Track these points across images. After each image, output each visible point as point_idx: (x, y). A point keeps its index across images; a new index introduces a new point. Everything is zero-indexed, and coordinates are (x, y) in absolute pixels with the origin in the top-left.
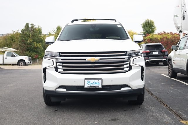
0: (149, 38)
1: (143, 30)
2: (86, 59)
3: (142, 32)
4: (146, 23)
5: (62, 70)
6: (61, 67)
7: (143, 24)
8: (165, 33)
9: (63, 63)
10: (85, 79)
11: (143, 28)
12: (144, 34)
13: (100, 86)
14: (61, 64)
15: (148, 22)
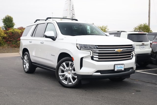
0: (11, 31)
1: (4, 25)
2: (115, 50)
3: (3, 26)
4: (6, 18)
5: (98, 59)
6: (98, 57)
7: (4, 19)
8: (23, 28)
9: (99, 53)
10: (115, 64)
11: (3, 22)
12: (5, 28)
13: (123, 69)
14: (98, 54)
15: (8, 18)
